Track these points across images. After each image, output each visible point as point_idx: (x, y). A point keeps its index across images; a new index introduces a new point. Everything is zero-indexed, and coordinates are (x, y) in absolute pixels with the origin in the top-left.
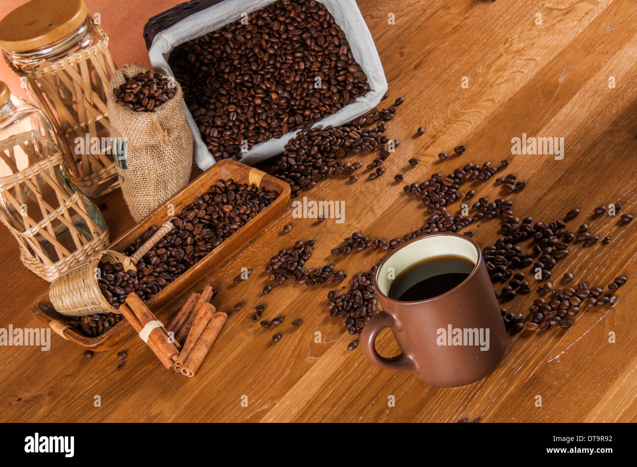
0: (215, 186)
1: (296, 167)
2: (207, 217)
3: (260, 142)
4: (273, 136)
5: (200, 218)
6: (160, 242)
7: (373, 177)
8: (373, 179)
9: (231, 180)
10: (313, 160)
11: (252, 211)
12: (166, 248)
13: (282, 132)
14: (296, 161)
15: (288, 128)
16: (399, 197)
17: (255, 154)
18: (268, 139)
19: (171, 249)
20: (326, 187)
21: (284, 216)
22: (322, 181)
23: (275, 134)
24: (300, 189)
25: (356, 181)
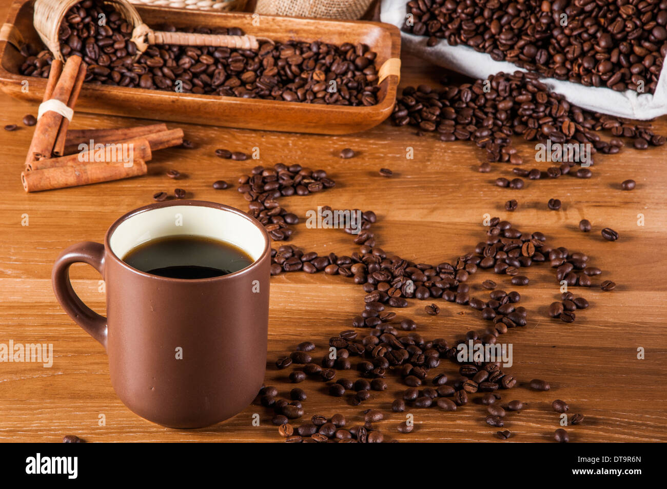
0: (353, 47)
1: (464, 105)
2: (294, 68)
3: (469, 46)
4: (491, 52)
5: (287, 63)
6: (217, 48)
7: (501, 184)
8: (498, 186)
9: (375, 55)
10: (490, 115)
11: (323, 98)
12: (217, 61)
13: (505, 56)
14: (472, 100)
15: (517, 56)
17: (452, 56)
18: (483, 50)
19: (220, 67)
20: (453, 153)
21: (371, 141)
22: (463, 144)
23: (496, 51)
24: (433, 131)
25: (483, 172)
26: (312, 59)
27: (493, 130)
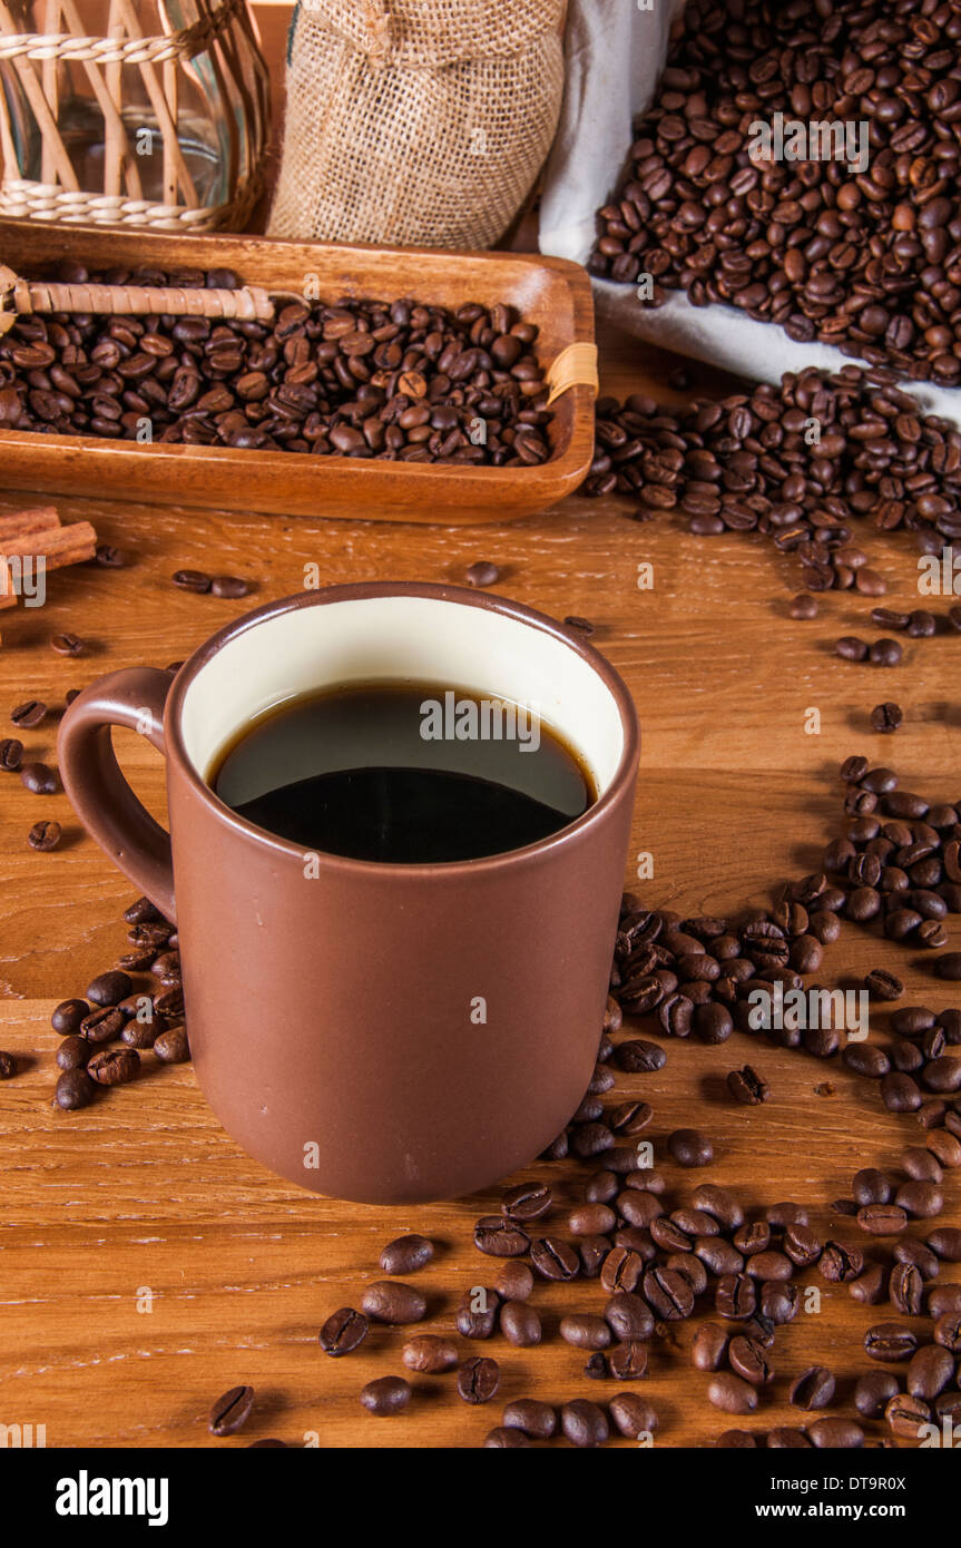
0: (485, 313)
1: (737, 447)
2: (354, 364)
3: (738, 307)
4: (785, 322)
5: (340, 352)
6: (180, 319)
7: (849, 652)
8: (840, 656)
9: (535, 330)
10: (796, 470)
11: (425, 443)
12: (179, 349)
13: (818, 329)
14: (754, 434)
15: (844, 331)
16: (808, 772)
17: (699, 329)
18: (766, 316)
19: (187, 363)
20: (723, 565)
21: (535, 538)
22: (742, 541)
23: (796, 319)
24: (670, 510)
25: (800, 619)
26: (393, 342)
27: (805, 505)
